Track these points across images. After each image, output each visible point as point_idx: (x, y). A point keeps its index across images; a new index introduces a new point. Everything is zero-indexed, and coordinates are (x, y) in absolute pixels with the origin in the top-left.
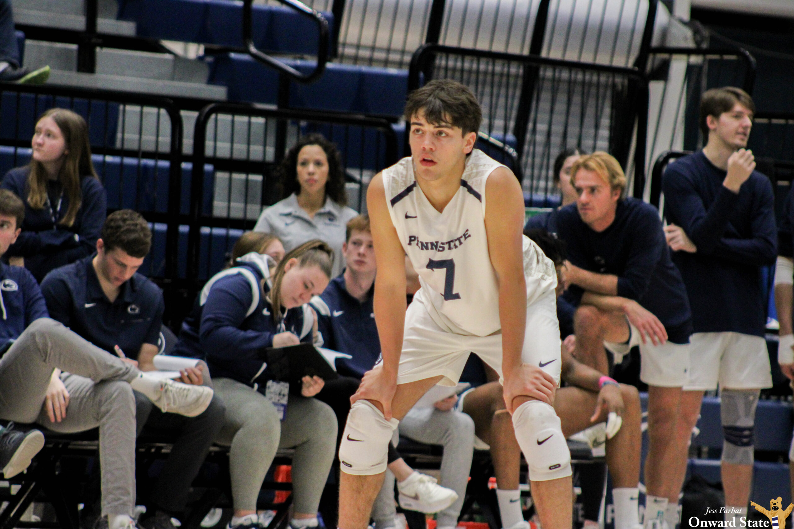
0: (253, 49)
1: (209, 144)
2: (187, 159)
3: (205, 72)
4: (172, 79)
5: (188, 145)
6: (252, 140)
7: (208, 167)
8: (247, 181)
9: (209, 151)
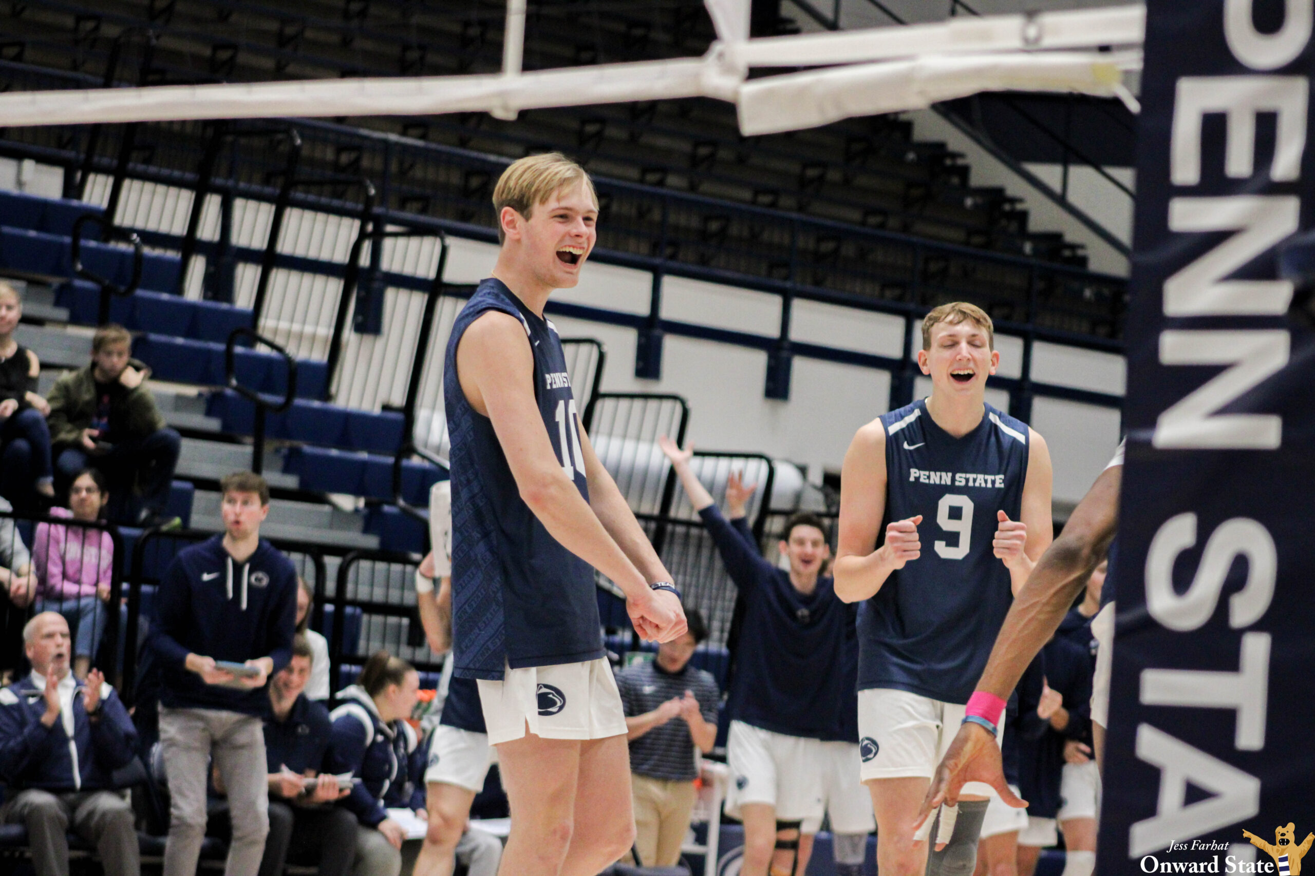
0: (401, 502)
1: (350, 587)
2: (330, 601)
3: (360, 524)
4: (331, 526)
5: (330, 587)
6: (391, 585)
7: (349, 610)
8: (385, 625)
9: (349, 594)
